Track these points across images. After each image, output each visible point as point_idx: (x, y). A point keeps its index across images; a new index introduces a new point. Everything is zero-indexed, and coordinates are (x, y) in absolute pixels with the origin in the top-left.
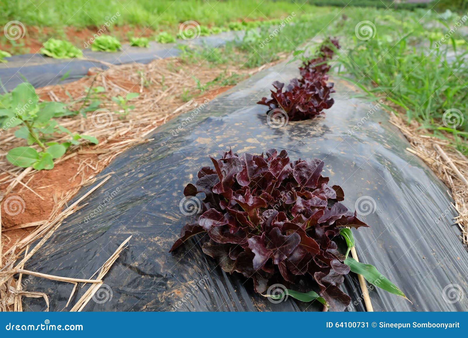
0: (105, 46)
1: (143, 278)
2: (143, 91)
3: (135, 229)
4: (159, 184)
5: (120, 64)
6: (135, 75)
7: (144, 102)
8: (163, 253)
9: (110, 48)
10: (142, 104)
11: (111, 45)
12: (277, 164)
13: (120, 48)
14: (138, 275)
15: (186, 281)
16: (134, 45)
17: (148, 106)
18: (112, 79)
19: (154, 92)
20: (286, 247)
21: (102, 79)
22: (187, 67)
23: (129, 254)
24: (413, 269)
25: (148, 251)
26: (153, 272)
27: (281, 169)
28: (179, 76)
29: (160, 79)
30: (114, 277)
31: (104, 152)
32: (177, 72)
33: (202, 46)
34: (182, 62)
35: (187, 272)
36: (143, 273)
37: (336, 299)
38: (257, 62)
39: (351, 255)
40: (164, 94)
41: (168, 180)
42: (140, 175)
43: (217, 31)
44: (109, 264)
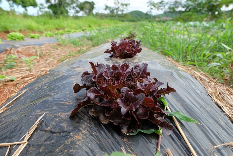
0: (15, 37)
1: (54, 135)
2: (39, 58)
3: (46, 111)
4: (57, 89)
5: (25, 46)
6: (34, 50)
7: (40, 63)
8: (65, 120)
9: (18, 39)
10: (39, 64)
11: (19, 37)
12: (123, 68)
13: (24, 39)
14: (51, 134)
15: (82, 131)
16: (32, 38)
17: (43, 65)
18: (21, 52)
19: (46, 59)
20: (138, 102)
21: (14, 52)
22: (62, 47)
23: (44, 124)
24: (197, 112)
25: (56, 121)
26: (61, 131)
27: (126, 71)
28: (58, 51)
29: (48, 53)
30: (35, 138)
31: (20, 82)
32: (57, 49)
33: (69, 38)
34: (59, 45)
35: (81, 127)
36: (54, 133)
37: (166, 128)
38: (98, 44)
39: (167, 109)
40: (51, 59)
41: (62, 87)
42: (45, 87)
43: (76, 31)
44: (32, 131)
